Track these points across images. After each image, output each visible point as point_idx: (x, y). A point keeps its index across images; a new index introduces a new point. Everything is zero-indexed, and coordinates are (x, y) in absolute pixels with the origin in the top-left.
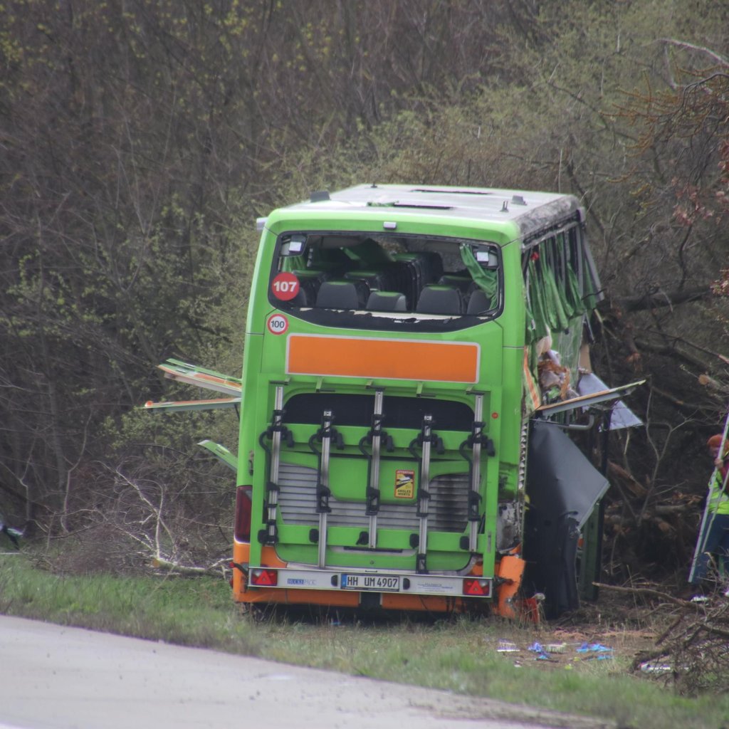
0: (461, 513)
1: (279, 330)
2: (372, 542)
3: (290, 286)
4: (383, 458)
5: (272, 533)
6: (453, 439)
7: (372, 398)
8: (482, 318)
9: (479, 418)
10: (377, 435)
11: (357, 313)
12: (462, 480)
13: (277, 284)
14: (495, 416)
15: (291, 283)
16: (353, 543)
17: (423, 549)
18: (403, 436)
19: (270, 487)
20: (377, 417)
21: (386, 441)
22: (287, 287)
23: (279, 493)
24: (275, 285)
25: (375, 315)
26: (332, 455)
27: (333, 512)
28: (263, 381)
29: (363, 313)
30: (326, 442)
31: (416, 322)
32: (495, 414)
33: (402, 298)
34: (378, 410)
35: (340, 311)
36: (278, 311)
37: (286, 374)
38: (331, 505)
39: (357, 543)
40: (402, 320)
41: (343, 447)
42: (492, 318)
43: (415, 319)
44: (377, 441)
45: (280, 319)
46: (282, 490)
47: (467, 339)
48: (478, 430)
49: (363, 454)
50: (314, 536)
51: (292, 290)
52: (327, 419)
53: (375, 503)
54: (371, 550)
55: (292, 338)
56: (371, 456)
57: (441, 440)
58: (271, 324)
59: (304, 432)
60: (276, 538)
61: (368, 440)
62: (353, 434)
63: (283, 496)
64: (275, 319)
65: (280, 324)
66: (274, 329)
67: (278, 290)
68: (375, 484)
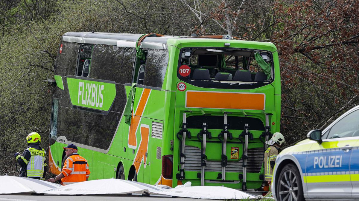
0: (257, 165)
1: (182, 89)
2: (224, 178)
3: (187, 71)
4: (227, 142)
5: (182, 175)
6: (257, 134)
7: (223, 117)
8: (265, 83)
9: (267, 124)
10: (226, 133)
11: (214, 81)
12: (258, 151)
13: (181, 70)
14: (273, 124)
15: (187, 69)
16: (215, 178)
17: (244, 180)
18: (236, 133)
19: (181, 155)
20: (226, 125)
21: (229, 135)
22: (185, 71)
23: (185, 158)
24: (180, 70)
25: (222, 82)
26: (207, 142)
27: (207, 166)
28: (177, 111)
29: (217, 81)
30: (205, 136)
31: (239, 85)
32: (273, 123)
33: (231, 75)
34: (226, 122)
35: (207, 81)
36: (182, 81)
37: (186, 108)
38: (206, 163)
39: (217, 178)
40: (233, 84)
41: (211, 138)
42: (270, 83)
43: (239, 84)
44: (226, 135)
45: (183, 85)
46: (186, 156)
47: (260, 92)
48: (267, 130)
49: (219, 141)
50: (199, 175)
51: (187, 72)
52: (204, 126)
53: (225, 161)
54: (223, 181)
55: (188, 92)
56: (223, 142)
57: (252, 134)
58: (179, 87)
59: (195, 132)
60: (184, 177)
61: (222, 135)
62: (215, 133)
63: (186, 159)
64: (180, 85)
65: (182, 87)
66: (180, 89)
67: (181, 72)
68: (225, 153)
